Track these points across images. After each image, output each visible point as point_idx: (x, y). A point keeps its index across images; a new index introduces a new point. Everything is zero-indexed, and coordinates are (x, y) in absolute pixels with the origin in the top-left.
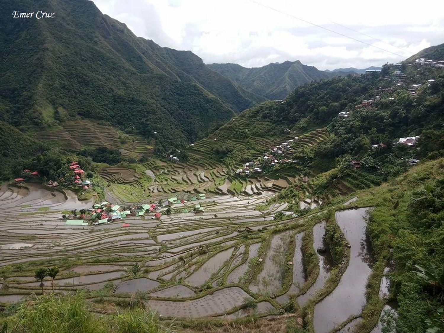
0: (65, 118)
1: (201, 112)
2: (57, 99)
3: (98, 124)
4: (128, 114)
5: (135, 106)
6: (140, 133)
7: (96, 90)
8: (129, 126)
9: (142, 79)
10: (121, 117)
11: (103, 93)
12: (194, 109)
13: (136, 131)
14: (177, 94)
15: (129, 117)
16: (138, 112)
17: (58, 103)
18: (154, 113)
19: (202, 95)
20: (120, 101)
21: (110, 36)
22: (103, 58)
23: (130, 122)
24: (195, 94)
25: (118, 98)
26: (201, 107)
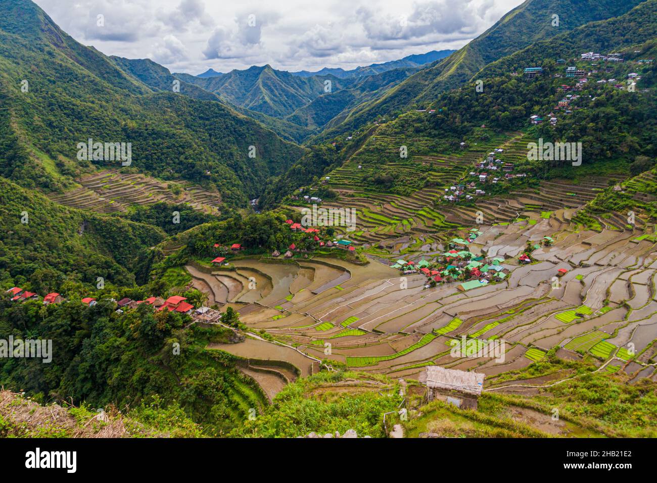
0: (78, 171)
1: (236, 139)
2: (49, 144)
3: (122, 173)
4: (155, 153)
5: (160, 140)
6: (184, 178)
7: (96, 124)
8: (162, 170)
9: (141, 101)
10: (146, 157)
11: (107, 127)
12: (229, 135)
13: (176, 175)
14: (201, 118)
15: (158, 157)
16: (168, 148)
17: (55, 149)
18: (190, 147)
19: (231, 115)
20: (136, 136)
21: (62, 42)
22: (75, 76)
23: (163, 164)
24: (221, 115)
25: (132, 132)
26: (235, 131)
